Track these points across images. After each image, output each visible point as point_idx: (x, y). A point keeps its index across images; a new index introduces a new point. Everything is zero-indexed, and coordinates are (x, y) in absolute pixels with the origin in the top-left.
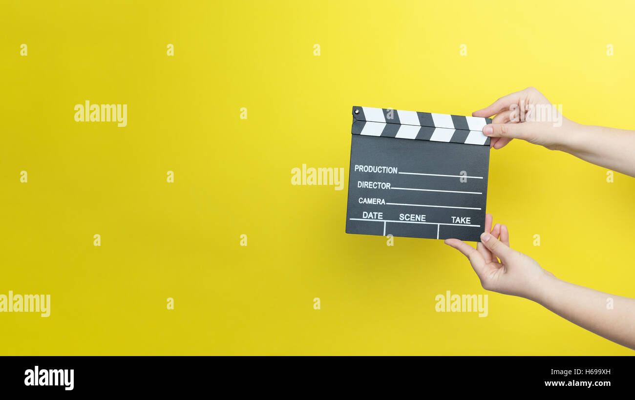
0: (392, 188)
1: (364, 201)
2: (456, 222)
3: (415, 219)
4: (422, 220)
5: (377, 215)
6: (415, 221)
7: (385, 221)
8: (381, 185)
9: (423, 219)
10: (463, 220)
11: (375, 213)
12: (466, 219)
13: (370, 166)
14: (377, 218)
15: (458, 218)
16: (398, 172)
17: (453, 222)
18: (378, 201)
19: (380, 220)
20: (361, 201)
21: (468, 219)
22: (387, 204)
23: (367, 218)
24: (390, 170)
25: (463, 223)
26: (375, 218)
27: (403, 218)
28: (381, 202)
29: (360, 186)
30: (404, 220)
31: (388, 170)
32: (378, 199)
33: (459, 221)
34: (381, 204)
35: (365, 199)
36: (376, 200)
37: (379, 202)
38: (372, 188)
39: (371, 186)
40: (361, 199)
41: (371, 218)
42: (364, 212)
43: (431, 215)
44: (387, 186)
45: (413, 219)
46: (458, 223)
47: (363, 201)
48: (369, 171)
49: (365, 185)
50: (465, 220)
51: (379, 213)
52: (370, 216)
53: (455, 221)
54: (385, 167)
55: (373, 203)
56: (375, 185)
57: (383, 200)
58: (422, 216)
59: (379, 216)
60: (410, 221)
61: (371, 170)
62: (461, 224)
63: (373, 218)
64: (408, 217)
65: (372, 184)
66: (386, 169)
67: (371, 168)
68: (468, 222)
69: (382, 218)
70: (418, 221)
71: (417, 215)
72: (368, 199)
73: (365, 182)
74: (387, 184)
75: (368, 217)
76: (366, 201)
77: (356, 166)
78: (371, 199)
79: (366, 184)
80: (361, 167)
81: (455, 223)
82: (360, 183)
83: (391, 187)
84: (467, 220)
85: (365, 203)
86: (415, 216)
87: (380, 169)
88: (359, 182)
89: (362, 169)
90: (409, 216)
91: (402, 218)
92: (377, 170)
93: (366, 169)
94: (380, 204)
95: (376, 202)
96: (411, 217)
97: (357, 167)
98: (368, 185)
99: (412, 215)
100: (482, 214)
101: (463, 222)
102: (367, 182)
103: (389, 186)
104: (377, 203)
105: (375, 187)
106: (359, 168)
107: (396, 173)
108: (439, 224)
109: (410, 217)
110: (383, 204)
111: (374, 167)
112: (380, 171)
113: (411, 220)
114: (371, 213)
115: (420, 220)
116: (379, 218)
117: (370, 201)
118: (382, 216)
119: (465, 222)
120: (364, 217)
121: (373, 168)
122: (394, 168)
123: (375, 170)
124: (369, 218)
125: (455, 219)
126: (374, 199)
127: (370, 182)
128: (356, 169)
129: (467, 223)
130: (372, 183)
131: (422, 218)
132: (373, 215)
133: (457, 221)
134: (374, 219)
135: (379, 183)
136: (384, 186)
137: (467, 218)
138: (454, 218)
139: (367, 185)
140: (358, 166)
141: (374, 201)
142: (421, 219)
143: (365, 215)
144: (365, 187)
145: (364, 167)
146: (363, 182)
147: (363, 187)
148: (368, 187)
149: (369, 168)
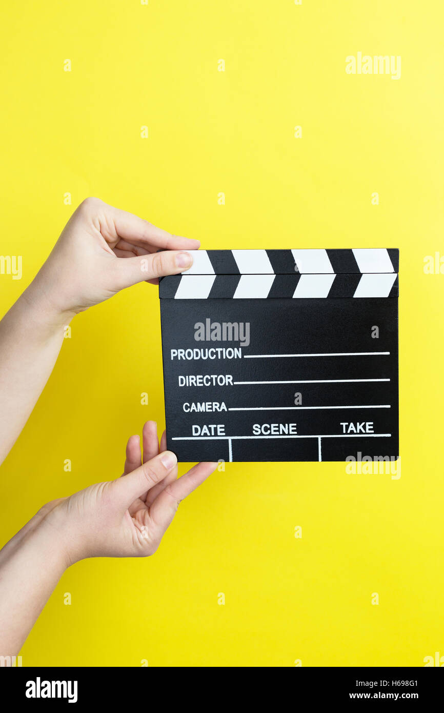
0: (235, 383)
1: (192, 409)
2: (349, 432)
3: (279, 431)
4: (291, 433)
5: (216, 429)
6: (280, 435)
7: (230, 438)
8: (216, 379)
9: (293, 431)
10: (360, 427)
11: (212, 426)
12: (365, 425)
13: (195, 350)
14: (216, 435)
15: (352, 424)
16: (242, 356)
17: (344, 432)
18: (214, 407)
19: (221, 436)
20: (187, 407)
21: (369, 425)
22: (230, 409)
23: (200, 436)
24: (230, 353)
25: (361, 433)
26: (213, 434)
27: (259, 432)
28: (220, 408)
29: (182, 383)
30: (262, 434)
31: (226, 354)
32: (214, 403)
33: (354, 429)
34: (221, 410)
35: (193, 404)
36: (212, 405)
37: (217, 407)
38: (202, 385)
39: (200, 383)
40: (186, 406)
41: (205, 435)
42: (194, 427)
43: (305, 422)
44: (227, 380)
45: (275, 431)
46: (352, 432)
47: (190, 407)
48: (195, 358)
49: (191, 381)
50: (364, 427)
51: (219, 426)
52: (203, 432)
53: (347, 429)
54: (221, 349)
55: (207, 411)
56: (207, 381)
57: (223, 404)
58: (291, 425)
59: (219, 430)
60: (270, 434)
61: (197, 356)
62: (357, 434)
63: (209, 434)
64: (266, 429)
65: (202, 379)
66: (222, 352)
67: (197, 353)
68: (370, 429)
69: (224, 434)
70: (284, 434)
71: (281, 425)
72: (199, 404)
73: (191, 377)
74: (227, 376)
75: (200, 433)
76: (195, 408)
77: (172, 351)
78: (204, 404)
79: (192, 379)
80: (181, 352)
81: (346, 433)
82: (182, 379)
83: (233, 381)
84: (368, 428)
85: (194, 410)
86: (279, 427)
87: (212, 354)
88: (180, 377)
89: (182, 355)
90: (268, 426)
91: (257, 431)
92: (207, 354)
93: (189, 354)
94: (219, 410)
95: (212, 409)
96: (273, 429)
97: (174, 353)
98: (196, 382)
99: (273, 425)
100: (394, 414)
101: (360, 429)
102: (194, 377)
103: (230, 381)
104: (214, 411)
105: (207, 383)
106: (178, 353)
107: (240, 357)
108: (320, 437)
109: (270, 429)
110: (223, 410)
111: (202, 350)
112: (212, 356)
113: (273, 433)
114: (205, 427)
115: (287, 433)
116: (219, 434)
117: (202, 408)
118: (223, 430)
119: (365, 430)
120: (194, 434)
121: (201, 353)
122: (236, 349)
123: (205, 356)
124: (202, 434)
125: (347, 427)
126: (207, 403)
127: (198, 377)
128: (173, 355)
129: (368, 431)
130: (201, 377)
131: (291, 429)
132: (210, 429)
133: (350, 429)
134: (211, 436)
135: (214, 377)
136: (221, 380)
137: (367, 424)
138: (344, 424)
139: (193, 381)
140: (175, 351)
141: (207, 407)
142: (289, 431)
143: (196, 431)
144: (191, 385)
145: (185, 352)
146: (187, 377)
147: (188, 385)
148: (195, 385)
149: (195, 353)
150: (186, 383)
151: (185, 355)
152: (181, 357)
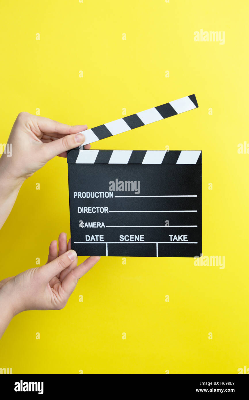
0: (110, 212)
1: (85, 226)
2: (174, 240)
3: (134, 239)
4: (141, 240)
5: (99, 238)
6: (135, 241)
7: (107, 243)
8: (99, 209)
9: (142, 239)
10: (180, 238)
11: (97, 236)
12: (183, 236)
13: (87, 193)
14: (99, 241)
15: (175, 236)
16: (114, 196)
17: (171, 240)
18: (98, 225)
19: (102, 242)
20: (82, 225)
21: (185, 237)
22: (107, 226)
23: (90, 241)
24: (107, 195)
25: (180, 241)
26: (97, 240)
27: (123, 239)
28: (101, 225)
29: (80, 211)
30: (124, 241)
31: (104, 195)
32: (98, 223)
33: (176, 239)
34: (102, 227)
35: (86, 223)
36: (96, 224)
37: (99, 225)
38: (91, 212)
39: (90, 211)
41: (93, 241)
42: (86, 236)
43: (149, 235)
44: (105, 210)
45: (132, 239)
46: (175, 241)
48: (87, 197)
49: (85, 210)
50: (182, 238)
51: (100, 236)
53: (172, 239)
54: (102, 192)
55: (94, 227)
57: (103, 223)
58: (141, 236)
59: (100, 238)
60: (129, 241)
61: (88, 196)
62: (178, 241)
63: (95, 240)
64: (127, 238)
66: (102, 194)
67: (88, 194)
68: (185, 239)
69: (103, 240)
70: (137, 241)
71: (135, 236)
72: (89, 223)
73: (85, 208)
74: (105, 208)
75: (90, 240)
76: (87, 226)
77: (75, 193)
78: (92, 223)
79: (86, 209)
80: (80, 194)
81: (172, 241)
82: (80, 209)
83: (108, 211)
84: (184, 238)
86: (134, 237)
87: (97, 195)
89: (80, 195)
90: (128, 237)
91: (122, 239)
92: (94, 195)
93: (84, 195)
94: (100, 227)
95: (96, 226)
96: (131, 238)
97: (76, 194)
98: (88, 210)
99: (131, 236)
100: (199, 231)
101: (180, 239)
103: (107, 210)
104: (98, 227)
105: (94, 211)
106: (78, 194)
107: (113, 197)
108: (157, 243)
109: (129, 238)
110: (103, 227)
113: (131, 240)
114: (93, 236)
115: (139, 240)
116: (100, 240)
117: (91, 225)
118: (103, 238)
119: (183, 239)
120: (86, 240)
121: (91, 194)
122: (110, 192)
124: (91, 240)
125: (173, 238)
126: (94, 223)
127: (89, 208)
128: (75, 195)
129: (184, 240)
130: (91, 208)
131: (141, 238)
132: (95, 238)
134: (96, 241)
136: (102, 210)
137: (184, 236)
138: (171, 236)
139: (86, 210)
141: (94, 225)
142: (140, 239)
143: (88, 238)
144: (85, 212)
145: (82, 193)
146: (83, 208)
147: (83, 212)
148: (87, 212)
149: (87, 194)
150: (82, 211)
151: (81, 196)
152: (79, 196)
